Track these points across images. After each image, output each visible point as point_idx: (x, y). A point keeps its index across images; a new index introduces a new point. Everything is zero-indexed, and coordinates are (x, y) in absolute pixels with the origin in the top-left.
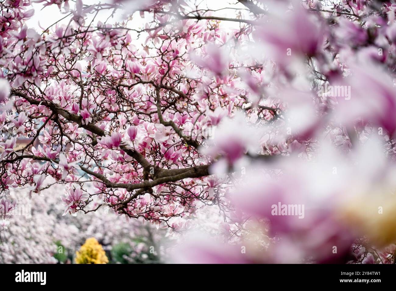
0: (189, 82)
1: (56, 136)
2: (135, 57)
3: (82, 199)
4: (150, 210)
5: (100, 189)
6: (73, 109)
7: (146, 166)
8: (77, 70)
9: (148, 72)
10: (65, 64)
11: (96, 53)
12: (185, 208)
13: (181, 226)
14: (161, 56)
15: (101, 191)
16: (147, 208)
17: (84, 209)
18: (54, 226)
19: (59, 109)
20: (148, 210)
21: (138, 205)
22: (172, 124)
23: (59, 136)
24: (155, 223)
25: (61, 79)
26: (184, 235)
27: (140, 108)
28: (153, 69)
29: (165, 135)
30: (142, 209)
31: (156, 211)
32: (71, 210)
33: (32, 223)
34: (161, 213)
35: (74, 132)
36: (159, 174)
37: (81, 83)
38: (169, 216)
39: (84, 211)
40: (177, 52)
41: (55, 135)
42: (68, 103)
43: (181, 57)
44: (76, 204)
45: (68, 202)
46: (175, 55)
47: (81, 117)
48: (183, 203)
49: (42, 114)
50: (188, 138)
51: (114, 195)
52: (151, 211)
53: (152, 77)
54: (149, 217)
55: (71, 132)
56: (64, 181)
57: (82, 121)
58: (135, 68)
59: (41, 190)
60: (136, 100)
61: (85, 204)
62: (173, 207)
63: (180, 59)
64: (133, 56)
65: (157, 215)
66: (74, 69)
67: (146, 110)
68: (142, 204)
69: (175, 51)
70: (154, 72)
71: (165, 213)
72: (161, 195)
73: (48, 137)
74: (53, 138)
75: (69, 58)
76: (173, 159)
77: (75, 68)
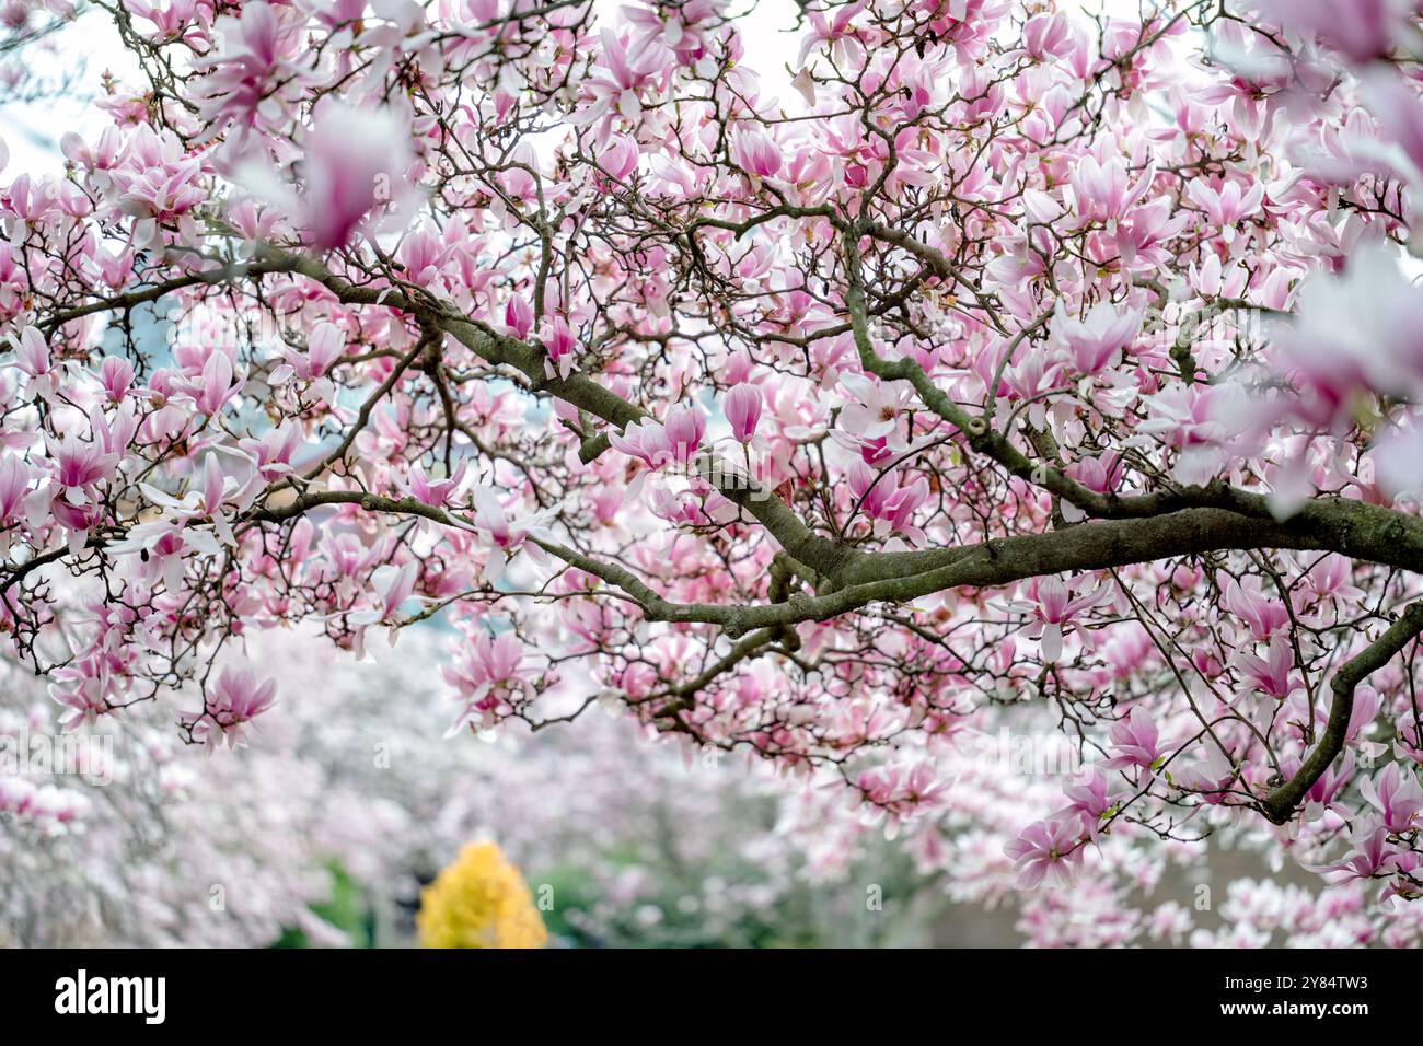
0: (962, 214)
1: (423, 433)
2: (757, 117)
3: (519, 676)
4: (777, 721)
5: (587, 637)
6: (510, 320)
7: (795, 541)
8: (525, 167)
9: (802, 175)
10: (480, 143)
11: (617, 94)
12: (912, 713)
13: (895, 783)
14: (858, 113)
15: (593, 647)
16: (763, 712)
17: (528, 712)
18: (317, 804)
19: (457, 319)
20: (768, 719)
21: (729, 700)
22: (910, 370)
23: (435, 432)
24: (791, 770)
25: (453, 209)
26: (903, 818)
27: (765, 319)
28: (821, 166)
29: (876, 415)
30: (742, 716)
31: (800, 726)
32: (477, 717)
33: (244, 792)
34: (818, 732)
35: (494, 417)
36: (844, 572)
37: (543, 217)
38: (845, 745)
39: (530, 721)
40: (923, 97)
41: (420, 428)
42: (480, 302)
43: (938, 114)
44: (499, 694)
45: (467, 686)
46: (914, 109)
47: (541, 350)
48: (905, 695)
49: (374, 346)
50: (977, 425)
51: (641, 660)
52: (777, 723)
53: (816, 196)
54: (772, 747)
55: (483, 417)
56: (491, 591)
57: (547, 366)
58: (762, 154)
59: (404, 624)
60: (752, 286)
61: (532, 694)
62: (863, 710)
63: (935, 121)
64: (746, 113)
65: (803, 740)
66: (513, 164)
67: (786, 326)
68: (746, 699)
69: (913, 91)
70: (824, 178)
71: (832, 734)
72: (824, 661)
73: (392, 436)
74: (413, 440)
75: (493, 122)
76: (890, 515)
77: (519, 160)
